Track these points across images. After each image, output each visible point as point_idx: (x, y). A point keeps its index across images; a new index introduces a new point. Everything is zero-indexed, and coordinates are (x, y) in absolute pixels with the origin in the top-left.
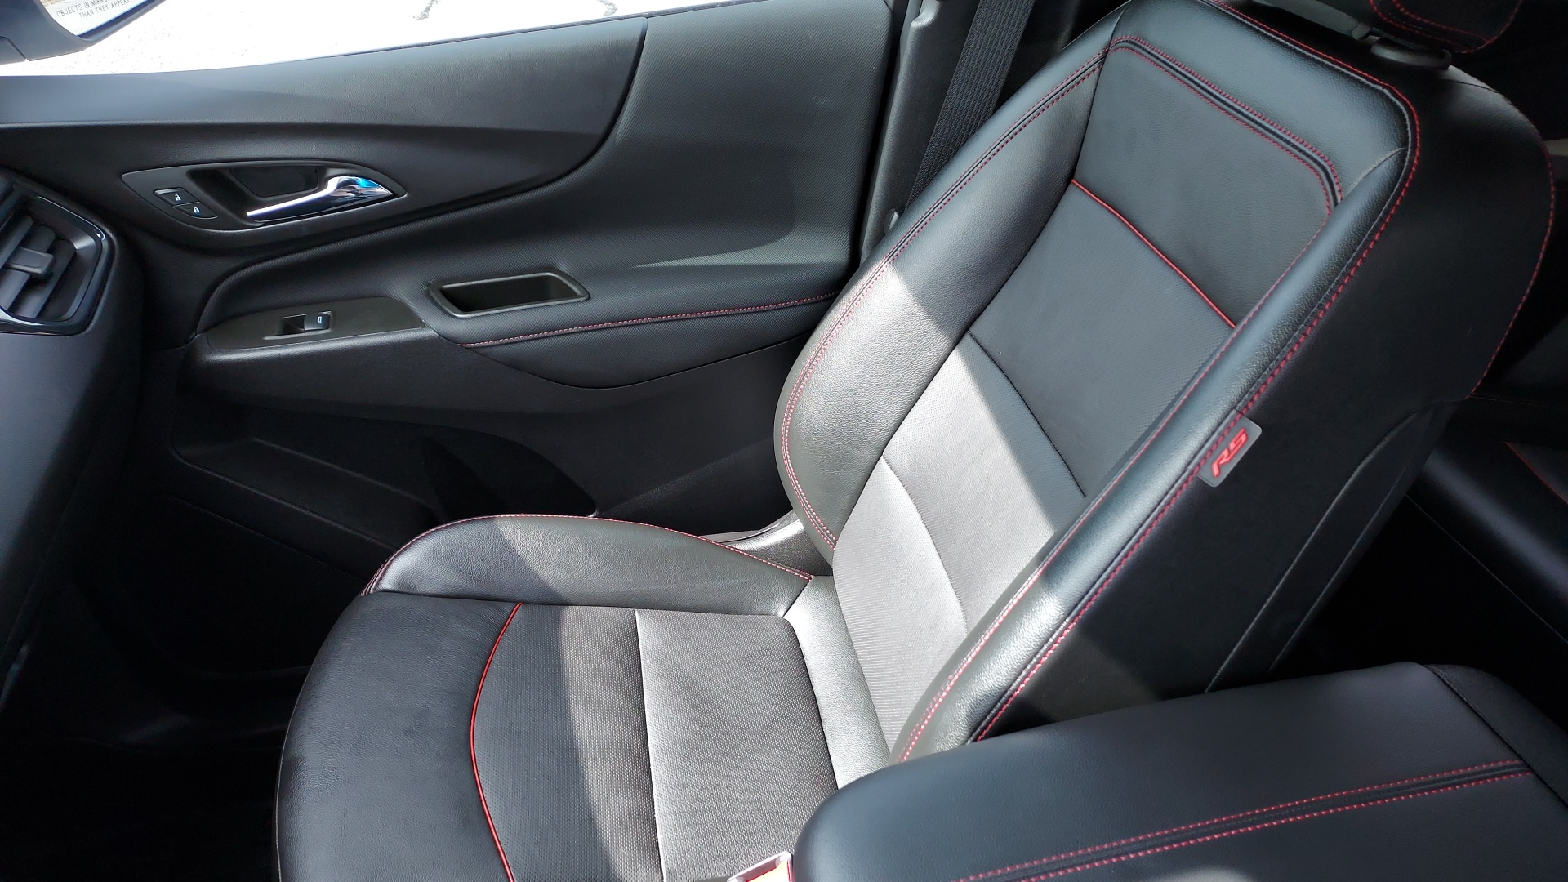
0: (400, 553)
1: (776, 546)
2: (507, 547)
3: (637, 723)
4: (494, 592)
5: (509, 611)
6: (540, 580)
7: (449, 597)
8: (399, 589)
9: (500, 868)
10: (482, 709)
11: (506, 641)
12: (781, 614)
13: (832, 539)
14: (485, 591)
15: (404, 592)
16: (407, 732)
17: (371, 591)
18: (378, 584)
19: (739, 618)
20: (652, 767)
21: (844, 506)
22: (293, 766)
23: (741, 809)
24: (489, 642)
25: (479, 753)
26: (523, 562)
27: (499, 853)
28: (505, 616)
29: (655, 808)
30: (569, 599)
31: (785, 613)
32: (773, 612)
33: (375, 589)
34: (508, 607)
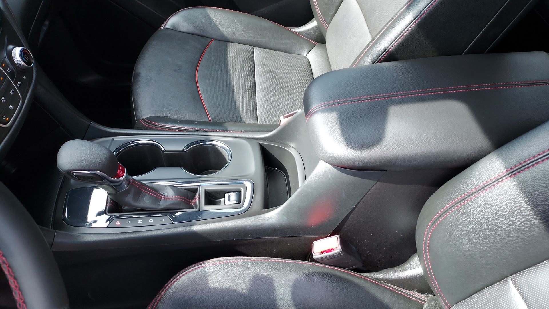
0: (172, 16)
1: (306, 31)
2: (210, 18)
3: (252, 80)
4: (204, 34)
5: (210, 41)
6: (221, 32)
7: (189, 34)
8: (172, 29)
9: (205, 113)
10: (200, 68)
11: (208, 50)
12: (305, 55)
13: (326, 26)
14: (202, 33)
15: (174, 29)
16: (175, 71)
17: (163, 28)
18: (165, 26)
19: (290, 55)
20: (256, 94)
21: (333, 12)
22: (137, 75)
23: (286, 109)
24: (203, 49)
25: (199, 81)
26: (215, 24)
27: (205, 109)
28: (208, 42)
29: (257, 105)
30: (231, 40)
31: (307, 55)
32: (302, 54)
33: (164, 27)
34: (210, 40)
